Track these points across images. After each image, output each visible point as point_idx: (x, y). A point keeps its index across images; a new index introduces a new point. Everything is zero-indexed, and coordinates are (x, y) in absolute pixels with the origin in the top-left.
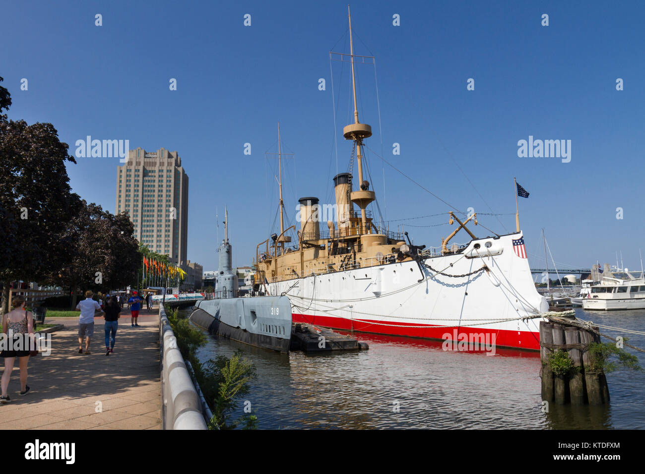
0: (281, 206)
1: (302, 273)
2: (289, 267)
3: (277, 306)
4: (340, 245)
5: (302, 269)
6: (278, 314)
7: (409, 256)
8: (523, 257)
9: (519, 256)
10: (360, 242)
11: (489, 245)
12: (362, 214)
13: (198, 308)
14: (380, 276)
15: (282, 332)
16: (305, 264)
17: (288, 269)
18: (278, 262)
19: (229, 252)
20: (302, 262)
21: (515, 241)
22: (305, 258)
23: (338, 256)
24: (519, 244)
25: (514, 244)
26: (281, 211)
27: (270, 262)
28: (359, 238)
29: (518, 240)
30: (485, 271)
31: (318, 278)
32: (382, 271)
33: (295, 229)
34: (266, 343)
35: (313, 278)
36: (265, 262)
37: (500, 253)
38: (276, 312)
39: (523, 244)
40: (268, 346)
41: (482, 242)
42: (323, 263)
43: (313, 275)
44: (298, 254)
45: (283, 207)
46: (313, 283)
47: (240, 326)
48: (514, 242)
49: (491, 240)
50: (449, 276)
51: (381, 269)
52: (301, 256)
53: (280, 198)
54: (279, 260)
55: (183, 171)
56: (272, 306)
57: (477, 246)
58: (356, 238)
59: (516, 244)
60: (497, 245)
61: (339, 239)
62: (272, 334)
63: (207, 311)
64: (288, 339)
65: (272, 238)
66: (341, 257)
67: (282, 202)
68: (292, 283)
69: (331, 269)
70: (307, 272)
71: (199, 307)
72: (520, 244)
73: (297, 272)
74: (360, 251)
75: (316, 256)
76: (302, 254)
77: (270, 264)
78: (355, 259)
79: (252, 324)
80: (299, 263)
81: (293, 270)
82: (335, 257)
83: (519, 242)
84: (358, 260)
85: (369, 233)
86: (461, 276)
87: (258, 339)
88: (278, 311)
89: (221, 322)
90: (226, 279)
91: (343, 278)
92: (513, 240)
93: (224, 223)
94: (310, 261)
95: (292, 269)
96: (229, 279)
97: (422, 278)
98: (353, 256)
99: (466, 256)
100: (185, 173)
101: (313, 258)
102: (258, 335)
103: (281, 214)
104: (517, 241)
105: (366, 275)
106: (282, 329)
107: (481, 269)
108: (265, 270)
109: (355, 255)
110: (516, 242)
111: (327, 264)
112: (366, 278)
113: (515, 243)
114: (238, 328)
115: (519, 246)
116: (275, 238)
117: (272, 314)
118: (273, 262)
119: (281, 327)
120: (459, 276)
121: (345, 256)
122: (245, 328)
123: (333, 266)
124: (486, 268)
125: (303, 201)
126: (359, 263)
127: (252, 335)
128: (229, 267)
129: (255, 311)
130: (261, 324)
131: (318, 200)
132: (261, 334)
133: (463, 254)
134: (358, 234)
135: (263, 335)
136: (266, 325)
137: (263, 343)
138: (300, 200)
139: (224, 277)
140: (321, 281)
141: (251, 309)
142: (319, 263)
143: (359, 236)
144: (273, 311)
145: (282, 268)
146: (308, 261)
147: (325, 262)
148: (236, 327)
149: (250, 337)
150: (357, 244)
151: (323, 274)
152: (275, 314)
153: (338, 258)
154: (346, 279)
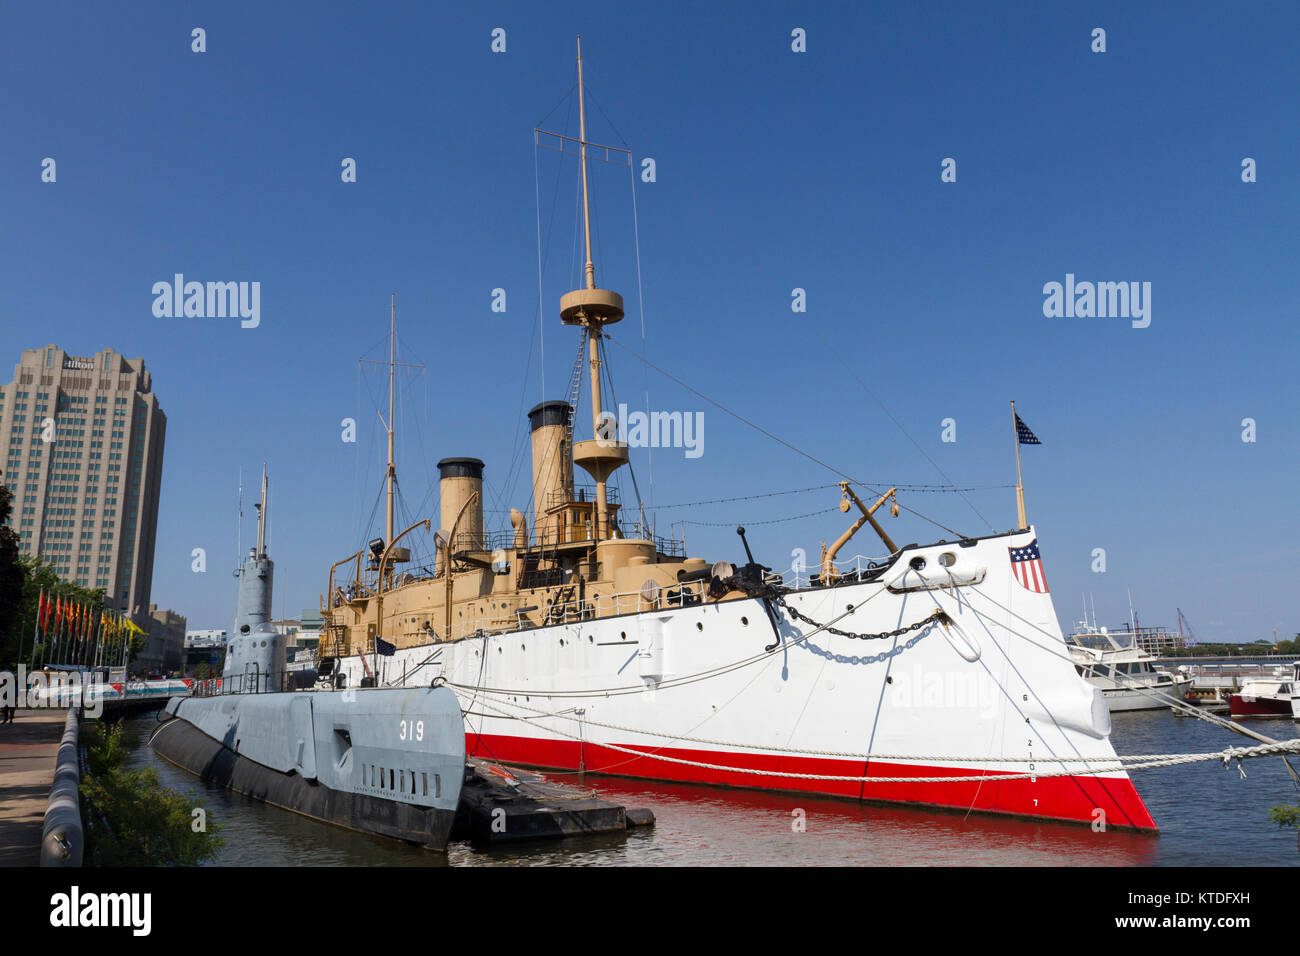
0: (389, 480)
1: (449, 631)
2: (417, 617)
4: (544, 565)
5: (449, 621)
6: (419, 739)
7: (733, 588)
8: (1038, 590)
9: (1026, 586)
10: (594, 557)
11: (949, 559)
12: (598, 494)
13: (174, 717)
14: (660, 635)
15: (432, 791)
16: (456, 609)
17: (413, 621)
18: (384, 606)
19: (266, 578)
20: (449, 604)
21: (1017, 550)
22: (456, 596)
23: (540, 591)
24: (1026, 557)
25: (1013, 559)
26: (389, 491)
27: (364, 605)
28: (593, 548)
29: (1025, 549)
30: (940, 624)
31: (494, 643)
32: (665, 625)
33: (429, 527)
34: (380, 819)
35: (480, 641)
36: (352, 606)
37: (978, 580)
38: (415, 732)
39: (1038, 557)
40: (383, 828)
41: (932, 555)
42: (504, 606)
43: (480, 634)
44: (440, 586)
45: (395, 480)
46: (480, 653)
47: (299, 769)
48: (1014, 553)
49: (955, 548)
50: (848, 635)
51: (664, 620)
52: (448, 589)
53: (390, 462)
54: (388, 599)
55: (156, 403)
56: (402, 716)
57: (917, 563)
58: (585, 548)
59: (1018, 558)
60: (968, 561)
61: (545, 549)
62: (397, 796)
63: (200, 726)
64: (448, 811)
65: (372, 548)
66: (548, 591)
67: (392, 470)
68: (422, 654)
69: (523, 621)
70: (459, 628)
71: (178, 715)
72: (1030, 559)
73: (435, 628)
74: (594, 577)
75: (486, 589)
76: (450, 586)
77: (365, 610)
78: (582, 596)
79: (336, 766)
80: (443, 606)
81: (428, 623)
82: (533, 593)
83: (1026, 553)
84: (589, 599)
85: (615, 538)
86: (880, 636)
87: (353, 806)
88: (421, 731)
89: (239, 755)
90: (254, 645)
91: (562, 642)
92: (1011, 550)
93: (258, 506)
94: (470, 602)
95: (423, 622)
96: (264, 644)
97: (774, 642)
98: (577, 590)
99: (890, 588)
100: (160, 408)
101: (478, 594)
102: (354, 795)
103: (389, 496)
104: (1022, 552)
105: (623, 635)
106: (431, 782)
107: (931, 619)
108: (350, 623)
109: (582, 588)
110: (1018, 554)
111: (514, 608)
112: (621, 640)
113: (1017, 556)
114: (293, 773)
115: (1018, 565)
116: (378, 549)
117: (403, 738)
118: (372, 605)
119: (428, 777)
120: (875, 637)
121: (558, 591)
122: (314, 777)
123: (528, 614)
124: (942, 617)
125: (447, 468)
126: (593, 607)
127: (334, 794)
128: (265, 615)
129: (346, 729)
130: (364, 765)
131: (483, 466)
132: (365, 793)
133: (882, 581)
134: (589, 538)
135: (372, 797)
136: (382, 769)
137: (367, 818)
138: (440, 466)
139: (250, 640)
140: (500, 649)
141: (334, 725)
142: (494, 605)
143: (593, 544)
144: (405, 730)
145: (397, 619)
146: (464, 601)
147: (507, 603)
148: (286, 771)
149: (327, 803)
150: (588, 561)
151: (507, 633)
152: (410, 739)
153: (541, 595)
154: (568, 643)
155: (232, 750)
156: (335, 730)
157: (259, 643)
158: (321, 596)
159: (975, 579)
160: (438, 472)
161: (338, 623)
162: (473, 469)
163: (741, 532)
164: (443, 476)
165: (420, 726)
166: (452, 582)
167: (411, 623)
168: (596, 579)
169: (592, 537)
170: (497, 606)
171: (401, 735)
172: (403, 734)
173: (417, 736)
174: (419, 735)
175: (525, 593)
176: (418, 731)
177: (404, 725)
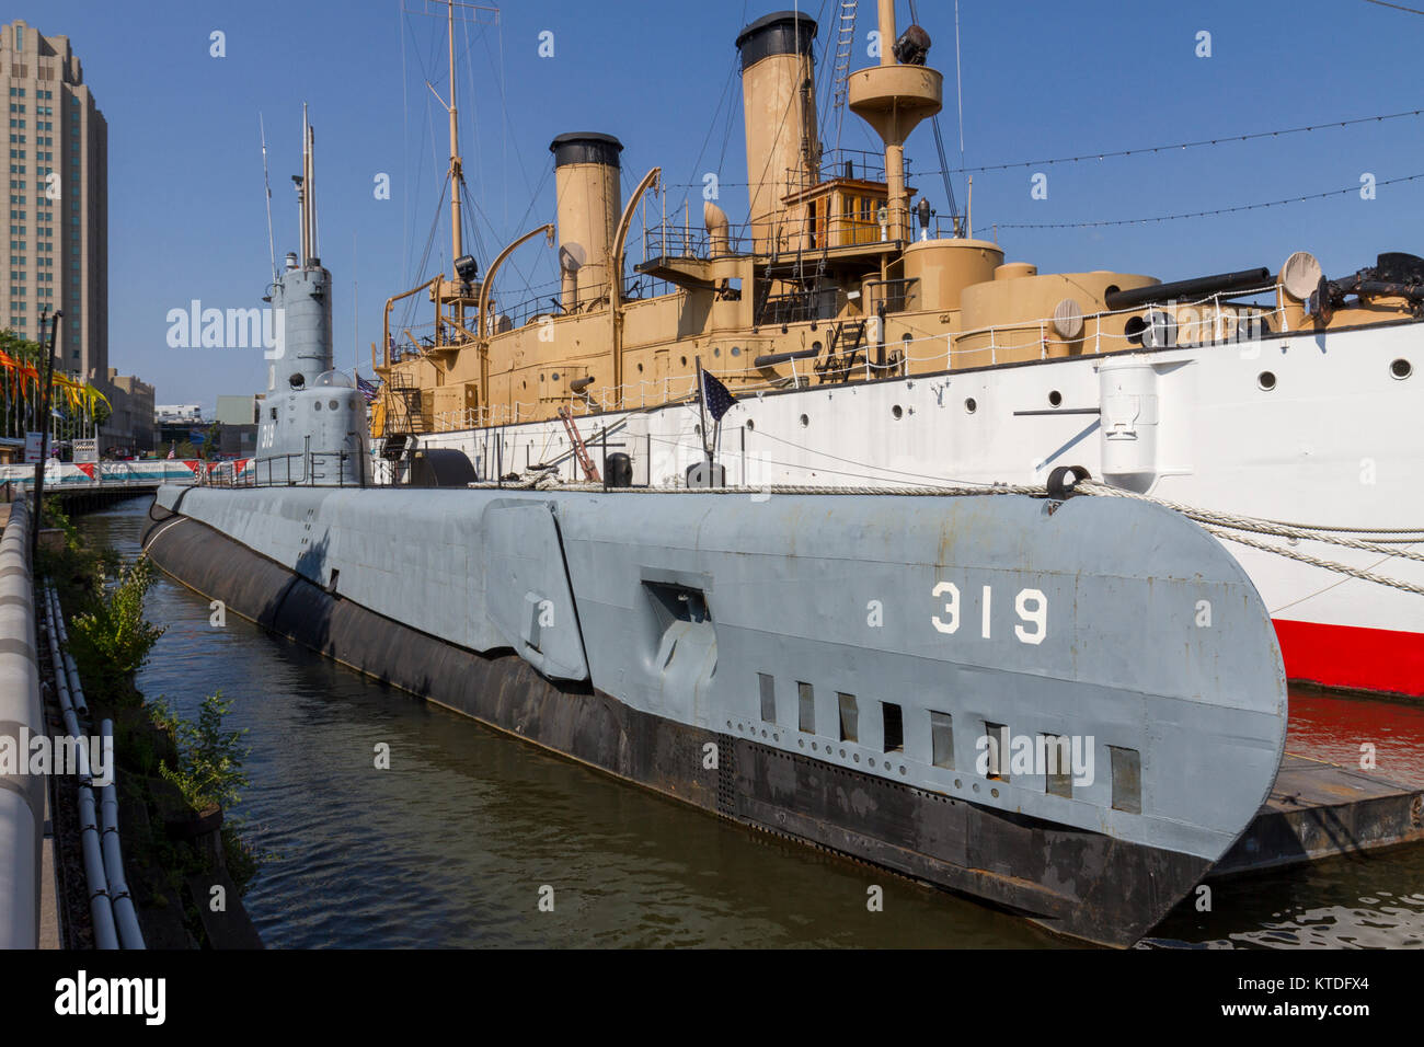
0: (454, 182)
1: (618, 395)
2: (560, 372)
3: (1031, 578)
4: (779, 289)
5: (618, 378)
6: (1027, 639)
10: (897, 271)
13: (175, 514)
16: (630, 361)
17: (556, 377)
18: (489, 357)
19: (321, 297)
20: (618, 351)
22: (631, 336)
23: (797, 328)
26: (454, 198)
27: (451, 356)
28: (898, 253)
33: (553, 237)
34: (840, 817)
36: (431, 358)
38: (1005, 616)
42: (735, 351)
44: (601, 323)
45: (461, 177)
47: (525, 652)
52: (615, 326)
53: (453, 154)
54: (501, 349)
55: (91, 101)
58: (876, 258)
61: (797, 259)
63: (234, 535)
65: (459, 270)
66: (814, 328)
67: (458, 167)
70: (637, 389)
73: (597, 390)
74: (903, 304)
75: (691, 325)
76: (619, 320)
77: (451, 365)
78: (882, 338)
80: (606, 354)
82: (785, 331)
84: (898, 342)
85: (925, 239)
88: (1035, 617)
89: (338, 597)
90: (318, 406)
91: (897, 411)
93: (298, 180)
94: (659, 348)
96: (334, 405)
100: (97, 108)
101: (674, 332)
102: (726, 741)
103: (455, 206)
105: (1055, 399)
108: (428, 384)
109: (883, 323)
111: (752, 357)
114: (503, 656)
117: (942, 627)
118: (468, 357)
121: (836, 326)
122: (581, 676)
123: (777, 367)
125: (562, 149)
126: (902, 357)
127: (649, 723)
128: (324, 360)
129: (699, 583)
131: (619, 147)
132: (770, 742)
134: (884, 238)
138: (557, 146)
139: (310, 398)
140: (751, 424)
141: (644, 570)
142: (717, 351)
143: (894, 248)
144: (953, 608)
145: (518, 378)
146: (646, 346)
147: (742, 346)
148: (482, 650)
149: (624, 737)
150: (884, 278)
151: (766, 395)
152: (986, 633)
153: (798, 335)
154: (911, 412)
155: (322, 588)
156: (644, 582)
157: (325, 404)
160: (551, 158)
161: (408, 384)
162: (606, 150)
164: (559, 163)
165: (1032, 604)
166: (622, 315)
167: (551, 381)
168: (906, 309)
169: (888, 235)
170: (722, 352)
171: (936, 621)
172: (947, 619)
173: (1019, 631)
174: (1031, 627)
175: (771, 331)
176: (1025, 615)
177: (947, 597)
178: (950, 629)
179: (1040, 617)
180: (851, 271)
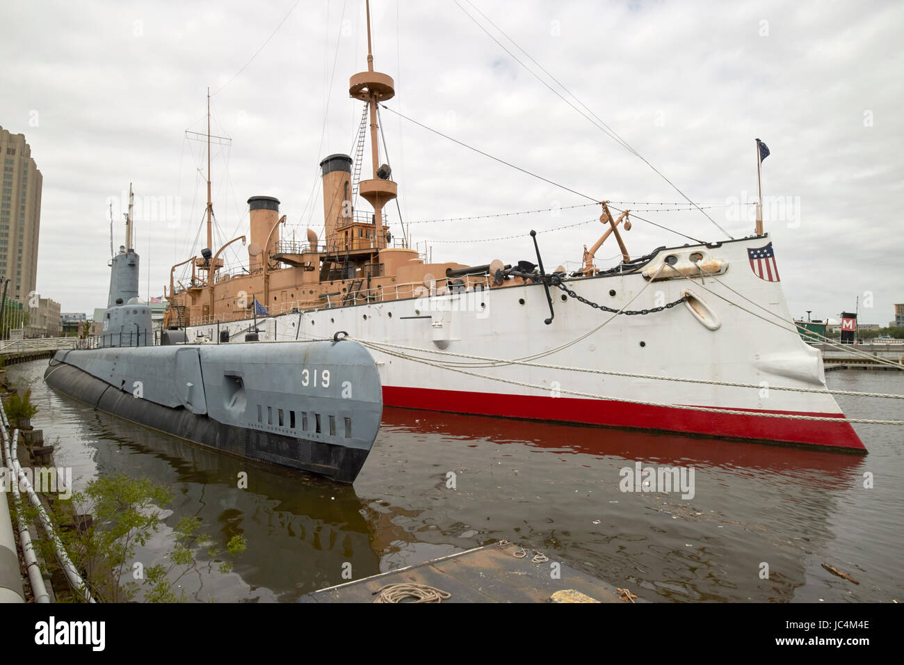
0: (208, 213)
3: (325, 366)
4: (334, 266)
6: (325, 386)
8: (771, 280)
9: (761, 277)
10: (377, 260)
11: (697, 258)
13: (63, 363)
14: (449, 312)
15: (341, 432)
16: (272, 295)
18: (214, 292)
20: (267, 291)
21: (755, 250)
22: (272, 286)
23: (337, 283)
24: (762, 255)
25: (751, 257)
27: (198, 292)
28: (377, 253)
29: (763, 248)
30: (688, 304)
31: (307, 317)
33: (245, 241)
34: (279, 452)
35: (297, 316)
36: (189, 292)
37: (722, 272)
38: (320, 380)
39: (772, 255)
40: (281, 460)
41: (683, 254)
42: (311, 292)
43: (295, 311)
44: (258, 279)
45: (213, 214)
46: (296, 325)
47: (188, 406)
48: (752, 252)
49: (703, 249)
50: (616, 312)
52: (265, 281)
54: (218, 288)
56: (304, 365)
57: (671, 260)
58: (369, 254)
59: (755, 256)
61: (340, 254)
62: (298, 433)
63: (87, 370)
64: (360, 450)
65: (202, 255)
66: (343, 283)
67: (210, 207)
69: (323, 303)
70: (274, 307)
71: (67, 361)
72: (765, 256)
74: (377, 274)
75: (296, 281)
77: (199, 295)
78: (369, 287)
79: (226, 404)
80: (261, 292)
82: (332, 284)
83: (762, 252)
84: (374, 289)
85: (391, 248)
86: (641, 313)
87: (248, 440)
90: (128, 312)
91: (365, 317)
92: (749, 250)
94: (283, 290)
95: (248, 302)
97: (550, 317)
98: (365, 282)
99: (647, 278)
102: (248, 430)
104: (758, 252)
105: (417, 312)
106: (339, 424)
107: (682, 301)
108: (189, 304)
109: (369, 281)
110: (755, 253)
111: (318, 294)
112: (418, 316)
114: (181, 408)
115: (756, 261)
116: (207, 255)
118: (205, 292)
119: (336, 419)
120: (637, 313)
121: (351, 282)
122: (204, 413)
123: (327, 299)
124: (690, 299)
125: (255, 203)
126: (377, 294)
127: (225, 429)
128: (134, 293)
129: (240, 375)
130: (259, 407)
131: (279, 203)
132: (260, 429)
133: (641, 273)
134: (372, 247)
135: (267, 433)
136: (281, 411)
137: (265, 450)
138: (250, 202)
139: (124, 309)
140: (313, 322)
141: (225, 371)
142: (304, 292)
143: (375, 251)
144: (307, 378)
145: (226, 302)
146: (278, 289)
147: (314, 290)
148: (174, 407)
149: (218, 434)
150: (372, 263)
151: (319, 310)
152: (315, 385)
153: (338, 285)
154: (370, 317)
155: (118, 389)
156: (225, 376)
157: (131, 311)
158: (165, 287)
159: (720, 271)
160: (248, 206)
161: (179, 304)
163: (533, 234)
164: (252, 209)
165: (326, 375)
166: (268, 276)
167: (237, 303)
168: (379, 276)
169: (374, 245)
170: (306, 292)
171: (303, 382)
172: (305, 381)
173: (323, 383)
174: (326, 382)
175: (326, 283)
176: (324, 378)
177: (306, 373)
178: (305, 384)
179: (328, 379)
180: (361, 259)
